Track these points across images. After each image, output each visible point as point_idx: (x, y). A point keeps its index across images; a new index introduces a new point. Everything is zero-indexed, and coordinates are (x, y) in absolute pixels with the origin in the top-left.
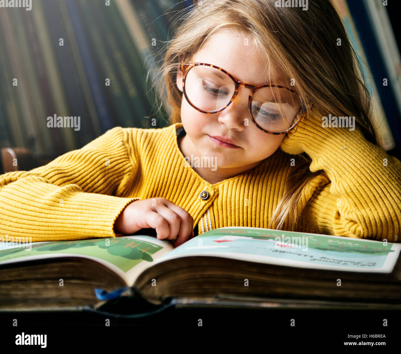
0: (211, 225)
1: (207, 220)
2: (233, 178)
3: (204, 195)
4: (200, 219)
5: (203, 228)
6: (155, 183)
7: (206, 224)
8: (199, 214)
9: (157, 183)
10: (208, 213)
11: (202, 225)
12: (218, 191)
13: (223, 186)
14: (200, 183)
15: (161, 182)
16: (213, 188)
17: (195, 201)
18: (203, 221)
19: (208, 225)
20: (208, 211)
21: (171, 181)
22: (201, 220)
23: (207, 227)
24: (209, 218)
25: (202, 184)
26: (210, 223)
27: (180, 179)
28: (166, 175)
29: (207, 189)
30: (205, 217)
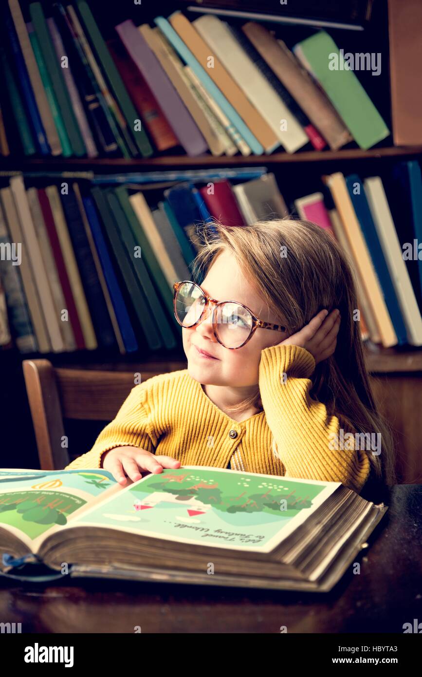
0: (242, 461)
1: (238, 457)
2: (258, 414)
3: (232, 434)
4: (231, 456)
5: (235, 465)
6: (186, 425)
7: (238, 461)
8: (229, 452)
9: (188, 425)
10: (238, 450)
11: (234, 462)
12: (245, 428)
13: (250, 423)
14: (228, 422)
15: (192, 424)
16: (240, 426)
17: (225, 439)
18: (234, 458)
19: (239, 462)
20: (238, 448)
21: (201, 423)
22: (233, 457)
23: (238, 464)
24: (240, 455)
25: (230, 422)
26: (241, 460)
27: (210, 420)
28: (196, 417)
29: (235, 427)
30: (236, 454)
